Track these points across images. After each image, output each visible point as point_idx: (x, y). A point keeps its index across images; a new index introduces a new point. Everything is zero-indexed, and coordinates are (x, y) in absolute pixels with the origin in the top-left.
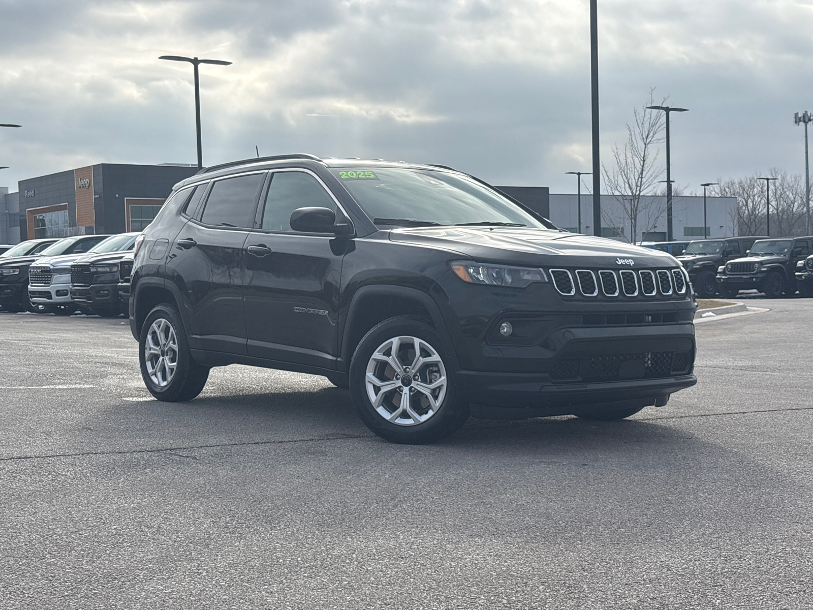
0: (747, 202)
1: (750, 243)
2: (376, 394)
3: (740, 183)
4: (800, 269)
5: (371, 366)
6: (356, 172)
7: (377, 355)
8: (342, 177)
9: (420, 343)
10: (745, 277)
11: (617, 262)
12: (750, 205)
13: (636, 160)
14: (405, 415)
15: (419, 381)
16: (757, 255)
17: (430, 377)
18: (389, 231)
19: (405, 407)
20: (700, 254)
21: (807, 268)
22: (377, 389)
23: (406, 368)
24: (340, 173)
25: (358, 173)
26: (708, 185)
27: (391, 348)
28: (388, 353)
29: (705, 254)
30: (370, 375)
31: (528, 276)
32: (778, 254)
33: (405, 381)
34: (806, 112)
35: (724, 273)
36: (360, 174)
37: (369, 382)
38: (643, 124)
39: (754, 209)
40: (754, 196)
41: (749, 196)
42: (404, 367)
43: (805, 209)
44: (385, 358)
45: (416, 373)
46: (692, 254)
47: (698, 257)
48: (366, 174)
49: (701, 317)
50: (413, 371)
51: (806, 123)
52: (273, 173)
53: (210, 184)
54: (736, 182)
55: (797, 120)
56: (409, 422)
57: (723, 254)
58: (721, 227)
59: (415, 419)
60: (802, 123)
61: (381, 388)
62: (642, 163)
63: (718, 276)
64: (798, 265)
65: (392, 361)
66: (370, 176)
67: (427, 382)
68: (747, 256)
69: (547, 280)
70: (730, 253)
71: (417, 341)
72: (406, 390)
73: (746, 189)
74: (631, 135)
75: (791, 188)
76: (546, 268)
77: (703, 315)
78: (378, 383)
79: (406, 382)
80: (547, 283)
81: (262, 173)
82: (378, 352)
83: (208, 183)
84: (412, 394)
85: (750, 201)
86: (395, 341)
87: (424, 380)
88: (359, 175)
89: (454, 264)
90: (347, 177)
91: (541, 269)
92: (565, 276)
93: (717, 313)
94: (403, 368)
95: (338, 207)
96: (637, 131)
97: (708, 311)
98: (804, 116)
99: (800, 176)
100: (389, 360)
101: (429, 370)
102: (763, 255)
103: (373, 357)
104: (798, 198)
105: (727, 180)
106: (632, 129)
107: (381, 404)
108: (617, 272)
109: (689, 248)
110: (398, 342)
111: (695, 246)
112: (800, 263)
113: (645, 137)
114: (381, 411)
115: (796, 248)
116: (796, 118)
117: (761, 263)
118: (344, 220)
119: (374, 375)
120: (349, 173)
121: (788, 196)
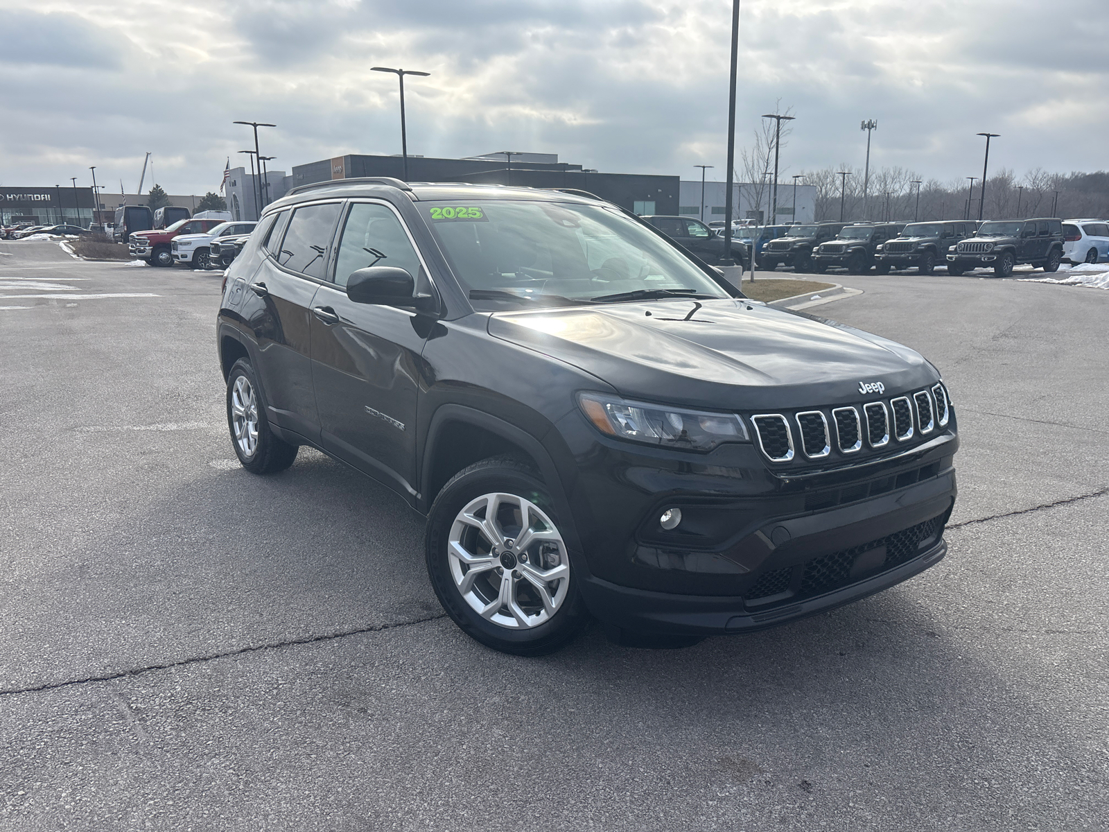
0: (821, 189)
1: (838, 229)
2: (464, 573)
3: (818, 174)
4: (878, 252)
5: (456, 529)
6: (455, 208)
7: (466, 516)
8: (433, 217)
9: (530, 509)
10: (834, 256)
11: (860, 390)
12: (824, 191)
13: (761, 161)
14: (505, 611)
15: (527, 565)
16: (845, 238)
17: (544, 558)
18: (488, 314)
19: (505, 601)
20: (798, 236)
21: (885, 251)
22: (465, 567)
23: (508, 541)
24: (432, 211)
25: (457, 210)
26: (798, 177)
27: (486, 507)
28: (481, 514)
29: (803, 236)
30: (454, 544)
31: (714, 426)
32: (861, 238)
33: (506, 561)
34: (871, 120)
35: (817, 252)
36: (461, 211)
37: (452, 554)
38: (769, 131)
39: (826, 193)
40: (827, 184)
41: (823, 185)
42: (505, 538)
43: (863, 195)
44: (475, 522)
45: (524, 550)
46: (792, 236)
47: (797, 238)
48: (470, 211)
49: (810, 300)
50: (518, 548)
51: (870, 129)
52: (352, 204)
53: (291, 212)
54: (815, 173)
55: (864, 126)
56: (510, 622)
57: (817, 236)
58: (804, 208)
59: (519, 620)
60: (867, 129)
61: (471, 566)
62: (766, 164)
63: (813, 255)
64: (878, 248)
65: (487, 526)
66: (475, 214)
67: (540, 566)
68: (835, 239)
69: (747, 438)
70: (823, 236)
71: (525, 504)
72: (507, 573)
73: (822, 179)
74: (758, 140)
75: (854, 178)
76: (746, 414)
77: (812, 298)
78: (467, 557)
79: (509, 561)
80: (747, 442)
81: (340, 203)
82: (466, 512)
83: (289, 209)
84: (516, 580)
85: (824, 188)
86: (492, 500)
87: (536, 563)
88: (458, 213)
89: (585, 395)
90: (440, 217)
91: (737, 416)
92: (778, 426)
93: (822, 295)
94: (503, 539)
95: (421, 266)
96: (763, 136)
97: (815, 295)
98: (869, 124)
99: (862, 170)
100: (482, 525)
101: (544, 547)
102: (849, 239)
103: (459, 517)
104: (859, 186)
105: (808, 172)
106: (759, 135)
107: (470, 587)
108: (860, 406)
109: (791, 230)
110: (495, 501)
111: (795, 229)
112: (879, 247)
113: (769, 142)
114: (472, 599)
115: (875, 233)
116: (862, 125)
117: (848, 246)
118: (428, 288)
119: (461, 544)
120: (444, 210)
121: (852, 185)
